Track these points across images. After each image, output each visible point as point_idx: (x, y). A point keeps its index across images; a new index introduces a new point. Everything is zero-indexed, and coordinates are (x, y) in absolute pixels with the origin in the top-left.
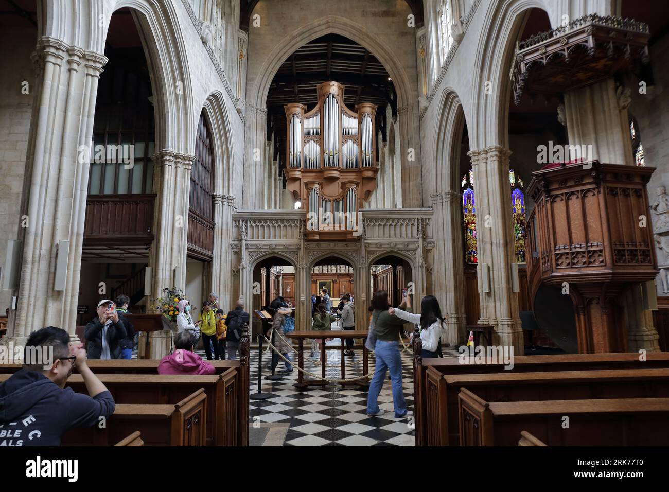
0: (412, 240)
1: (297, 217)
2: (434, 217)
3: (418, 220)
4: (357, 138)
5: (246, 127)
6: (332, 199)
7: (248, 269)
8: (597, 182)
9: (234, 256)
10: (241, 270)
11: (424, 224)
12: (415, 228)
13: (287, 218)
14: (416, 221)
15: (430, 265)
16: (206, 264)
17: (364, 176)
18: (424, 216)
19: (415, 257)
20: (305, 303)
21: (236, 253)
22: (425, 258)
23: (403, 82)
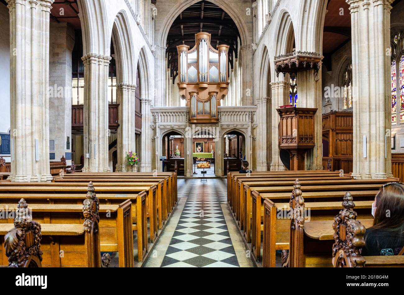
0: (246, 123)
1: (185, 111)
2: (257, 111)
3: (249, 112)
4: (217, 64)
5: (156, 59)
6: (204, 101)
7: (160, 138)
8: (296, 114)
9: (152, 131)
10: (156, 139)
11: (252, 115)
12: (247, 116)
13: (180, 111)
14: (248, 113)
15: (255, 136)
16: (138, 135)
17: (221, 87)
18: (252, 110)
19: (247, 132)
20: (189, 155)
21: (153, 129)
22: (252, 133)
23: (244, 31)
